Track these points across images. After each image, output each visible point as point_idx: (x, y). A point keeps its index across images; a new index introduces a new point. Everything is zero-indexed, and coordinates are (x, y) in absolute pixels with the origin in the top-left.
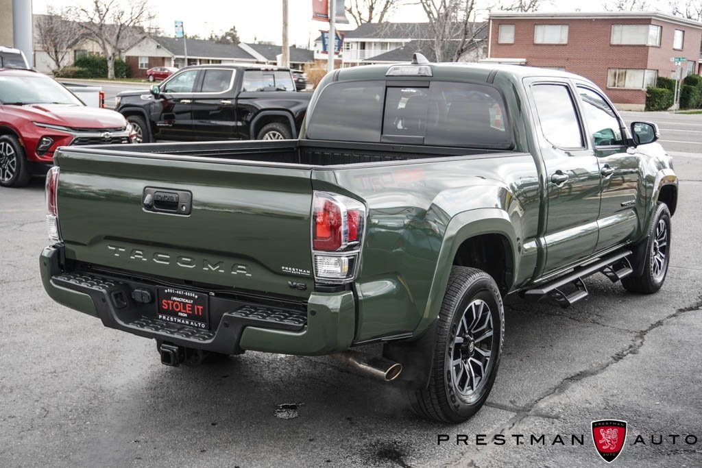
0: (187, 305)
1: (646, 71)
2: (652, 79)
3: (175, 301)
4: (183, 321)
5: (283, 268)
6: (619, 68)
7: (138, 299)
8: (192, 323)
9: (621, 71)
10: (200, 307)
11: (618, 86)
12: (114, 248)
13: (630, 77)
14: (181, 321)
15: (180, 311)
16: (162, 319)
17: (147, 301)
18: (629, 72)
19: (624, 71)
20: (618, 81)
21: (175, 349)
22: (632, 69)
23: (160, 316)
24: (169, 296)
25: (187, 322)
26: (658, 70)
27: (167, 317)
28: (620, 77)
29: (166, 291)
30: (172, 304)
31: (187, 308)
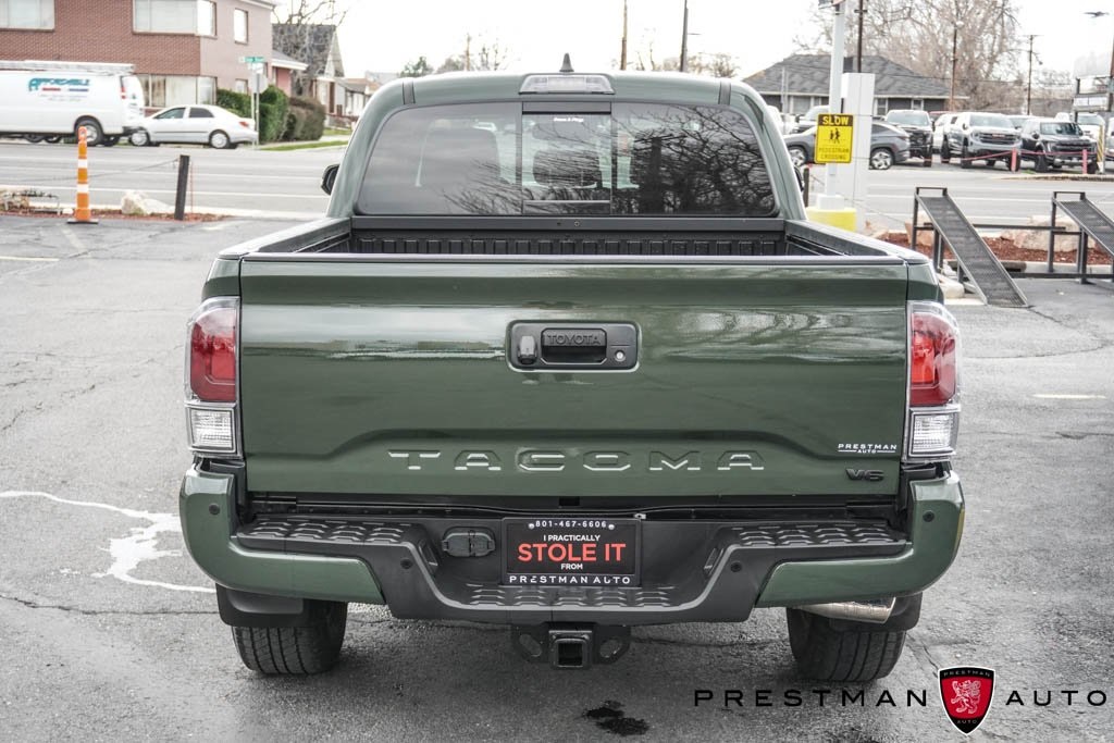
0: (585, 546)
1: (200, 79)
2: (208, 93)
3: (552, 542)
4: (574, 580)
5: (841, 446)
6: (152, 75)
7: (459, 550)
8: (597, 580)
9: (156, 79)
10: (618, 547)
11: (153, 106)
12: (406, 455)
13: (173, 89)
14: (569, 579)
15: (566, 560)
16: (517, 583)
17: (480, 551)
18: (170, 81)
19: (161, 78)
20: (153, 96)
21: (586, 634)
22: (174, 75)
23: (512, 578)
24: (537, 535)
25: (584, 580)
26: (216, 78)
27: (529, 578)
28: (156, 91)
29: (531, 526)
30: (545, 551)
31: (585, 552)
